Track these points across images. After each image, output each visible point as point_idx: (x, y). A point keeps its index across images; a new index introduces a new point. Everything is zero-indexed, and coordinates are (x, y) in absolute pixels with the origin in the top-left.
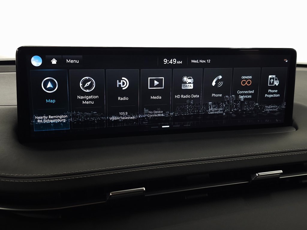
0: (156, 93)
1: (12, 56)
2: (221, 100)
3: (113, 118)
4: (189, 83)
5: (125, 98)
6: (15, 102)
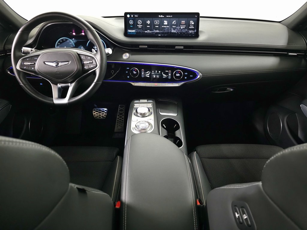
0: (157, 25)
1: (123, 15)
2: (176, 28)
3: (146, 32)
4: (166, 23)
5: (149, 26)
6: (124, 27)
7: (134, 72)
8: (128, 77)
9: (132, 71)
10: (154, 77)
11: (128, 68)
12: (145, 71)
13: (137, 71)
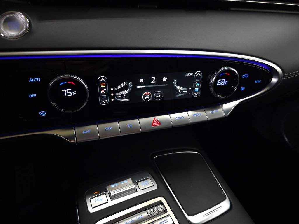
7: (66, 91)
8: (43, 114)
9: (58, 87)
10: (147, 97)
11: (38, 79)
12: (113, 83)
13: (76, 86)
